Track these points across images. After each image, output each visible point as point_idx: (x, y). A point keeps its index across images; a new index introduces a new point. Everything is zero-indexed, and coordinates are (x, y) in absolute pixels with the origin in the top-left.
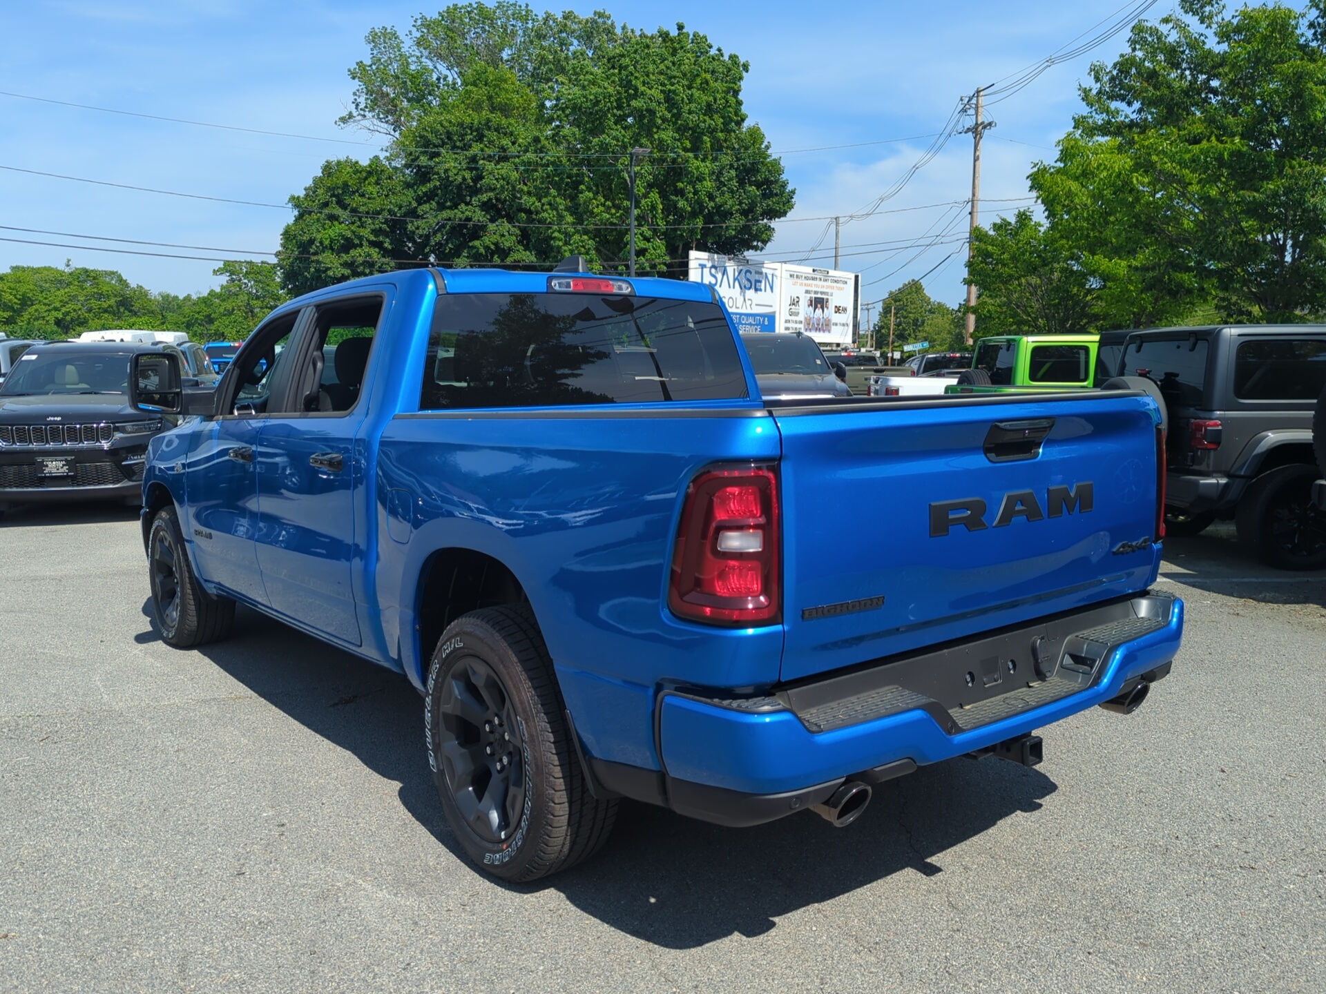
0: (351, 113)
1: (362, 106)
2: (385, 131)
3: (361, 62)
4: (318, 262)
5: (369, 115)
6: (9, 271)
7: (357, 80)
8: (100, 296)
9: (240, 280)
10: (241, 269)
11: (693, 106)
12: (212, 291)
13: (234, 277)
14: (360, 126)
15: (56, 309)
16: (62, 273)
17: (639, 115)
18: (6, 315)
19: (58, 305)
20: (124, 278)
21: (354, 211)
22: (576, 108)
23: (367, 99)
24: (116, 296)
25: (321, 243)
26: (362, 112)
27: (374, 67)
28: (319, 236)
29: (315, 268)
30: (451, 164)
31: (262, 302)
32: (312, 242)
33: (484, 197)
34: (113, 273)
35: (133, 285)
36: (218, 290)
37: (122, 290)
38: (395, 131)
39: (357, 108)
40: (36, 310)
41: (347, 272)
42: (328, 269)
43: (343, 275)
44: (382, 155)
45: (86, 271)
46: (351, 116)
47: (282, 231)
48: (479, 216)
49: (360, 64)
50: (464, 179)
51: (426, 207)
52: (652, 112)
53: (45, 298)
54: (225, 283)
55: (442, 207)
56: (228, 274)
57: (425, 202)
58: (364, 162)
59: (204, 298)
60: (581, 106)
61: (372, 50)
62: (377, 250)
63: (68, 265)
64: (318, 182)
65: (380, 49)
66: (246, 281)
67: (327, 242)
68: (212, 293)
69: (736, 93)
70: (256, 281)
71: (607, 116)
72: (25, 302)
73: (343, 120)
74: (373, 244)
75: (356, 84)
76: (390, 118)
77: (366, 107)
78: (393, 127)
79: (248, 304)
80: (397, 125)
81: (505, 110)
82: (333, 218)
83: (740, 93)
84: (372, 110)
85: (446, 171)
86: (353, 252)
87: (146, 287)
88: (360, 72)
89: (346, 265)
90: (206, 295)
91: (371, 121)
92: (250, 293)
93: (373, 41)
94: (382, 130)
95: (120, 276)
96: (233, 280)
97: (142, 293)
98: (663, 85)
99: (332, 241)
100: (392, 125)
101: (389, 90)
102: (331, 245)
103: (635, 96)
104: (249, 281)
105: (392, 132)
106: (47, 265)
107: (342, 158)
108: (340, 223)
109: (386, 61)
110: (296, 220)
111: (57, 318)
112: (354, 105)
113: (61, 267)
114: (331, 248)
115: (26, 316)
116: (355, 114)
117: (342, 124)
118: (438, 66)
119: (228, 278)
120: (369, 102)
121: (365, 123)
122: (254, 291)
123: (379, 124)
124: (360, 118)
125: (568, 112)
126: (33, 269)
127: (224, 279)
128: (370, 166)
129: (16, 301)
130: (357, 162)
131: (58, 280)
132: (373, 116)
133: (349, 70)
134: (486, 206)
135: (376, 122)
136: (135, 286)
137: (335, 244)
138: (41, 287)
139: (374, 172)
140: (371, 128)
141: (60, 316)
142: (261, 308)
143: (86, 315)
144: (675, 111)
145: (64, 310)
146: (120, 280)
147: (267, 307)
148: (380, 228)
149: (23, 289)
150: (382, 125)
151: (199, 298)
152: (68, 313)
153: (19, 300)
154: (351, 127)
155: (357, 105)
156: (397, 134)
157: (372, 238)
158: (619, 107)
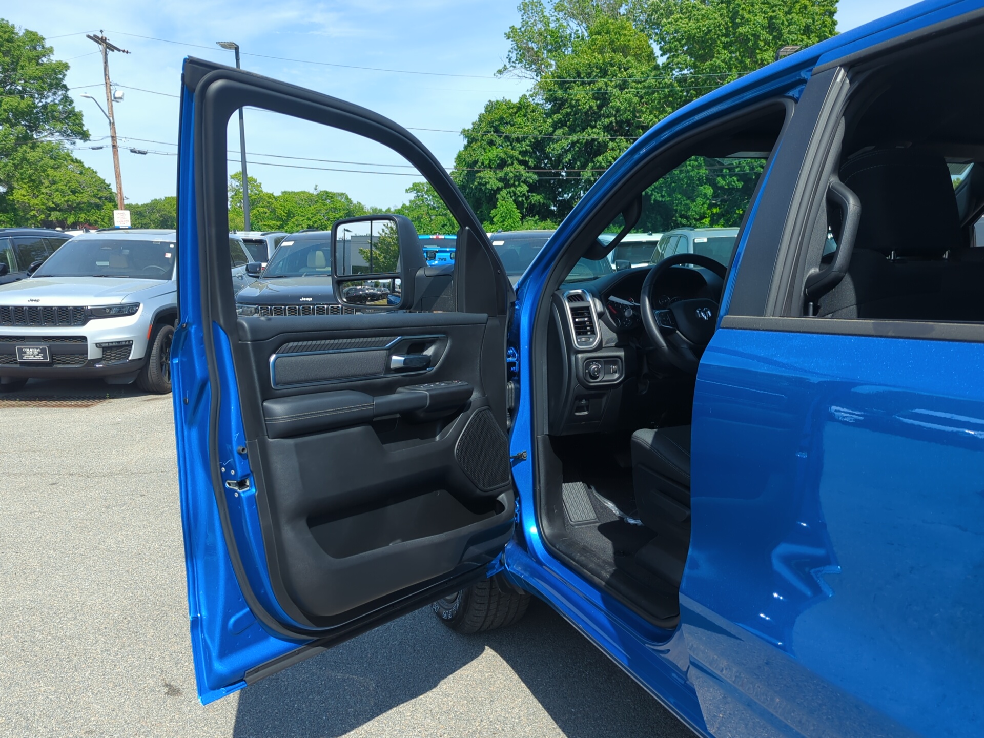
0: (505, 65)
1: (513, 60)
2: (530, 77)
3: (513, 26)
4: (481, 178)
5: (518, 66)
6: (281, 194)
7: (511, 39)
8: (335, 209)
9: (422, 196)
10: (424, 188)
11: (793, 28)
12: (404, 205)
13: (419, 194)
14: (512, 74)
15: (309, 219)
16: (312, 195)
17: (743, 40)
18: (278, 223)
19: (310, 216)
20: (349, 197)
21: (507, 138)
22: (690, 38)
23: (517, 54)
24: (344, 210)
25: (483, 163)
26: (514, 65)
27: (523, 29)
28: (482, 158)
29: (478, 183)
30: (581, 95)
31: (437, 211)
32: (476, 162)
33: (607, 121)
34: (343, 194)
35: (355, 202)
36: (408, 204)
37: (348, 205)
38: (537, 76)
39: (510, 62)
40: (297, 220)
41: (500, 185)
42: (486, 183)
43: (498, 187)
44: (528, 94)
45: (327, 193)
46: (505, 68)
47: (455, 156)
48: (603, 137)
49: (512, 27)
50: (591, 107)
51: (559, 132)
52: (757, 37)
53: (302, 212)
54: (413, 199)
55: (572, 130)
56: (415, 192)
57: (560, 127)
58: (515, 100)
59: (399, 210)
60: (695, 36)
61: (522, 16)
62: (523, 167)
63: (316, 189)
64: (481, 118)
65: (528, 14)
66: (427, 196)
67: (487, 163)
68: (404, 206)
69: (832, 14)
70: (433, 196)
71: (716, 42)
72: (290, 215)
73: (500, 72)
74: (521, 163)
75: (509, 44)
76: (533, 66)
77: (517, 60)
78: (535, 73)
79: (428, 213)
80: (538, 72)
81: (624, 50)
82: (491, 143)
83: (836, 15)
84: (521, 62)
85: (577, 101)
86: (506, 169)
87: (363, 204)
88: (512, 34)
89: (500, 180)
90: (400, 208)
91: (520, 70)
92: (429, 205)
93: (524, 9)
94: (528, 76)
95: (347, 196)
96: (418, 196)
97: (360, 207)
98: (765, 13)
99: (490, 161)
100: (535, 71)
101: (534, 46)
102: (489, 164)
103: (741, 25)
104: (429, 196)
105: (535, 77)
106: (303, 190)
107: (500, 99)
108: (497, 148)
109: (532, 23)
110: (466, 147)
111: (309, 225)
112: (508, 60)
113: (311, 191)
114: (490, 167)
115: (290, 224)
116: (508, 66)
117: (499, 75)
118: (571, 23)
119: (416, 195)
120: (519, 56)
121: (517, 72)
122: (432, 203)
123: (526, 71)
124: (512, 68)
125: (683, 42)
126: (294, 193)
127: (412, 196)
128: (520, 103)
129: (284, 214)
130: (510, 101)
131: (309, 199)
132: (521, 66)
133: (505, 34)
134: (607, 129)
135: (523, 70)
136: (356, 203)
137: (493, 163)
138: (299, 204)
139: (522, 107)
140: (520, 75)
141: (311, 224)
142: (436, 215)
143: (326, 223)
144: (775, 34)
145: (313, 220)
146: (347, 199)
147: (440, 215)
148: (526, 150)
149: (288, 206)
150: (528, 72)
151: (395, 210)
152: (316, 222)
153: (286, 213)
154: (506, 75)
155: (510, 59)
156: (538, 78)
157: (520, 158)
158: (727, 36)
